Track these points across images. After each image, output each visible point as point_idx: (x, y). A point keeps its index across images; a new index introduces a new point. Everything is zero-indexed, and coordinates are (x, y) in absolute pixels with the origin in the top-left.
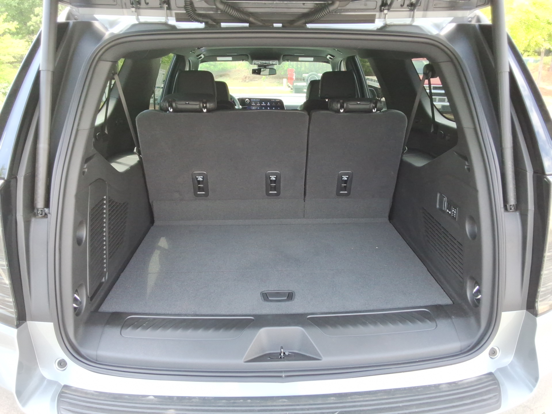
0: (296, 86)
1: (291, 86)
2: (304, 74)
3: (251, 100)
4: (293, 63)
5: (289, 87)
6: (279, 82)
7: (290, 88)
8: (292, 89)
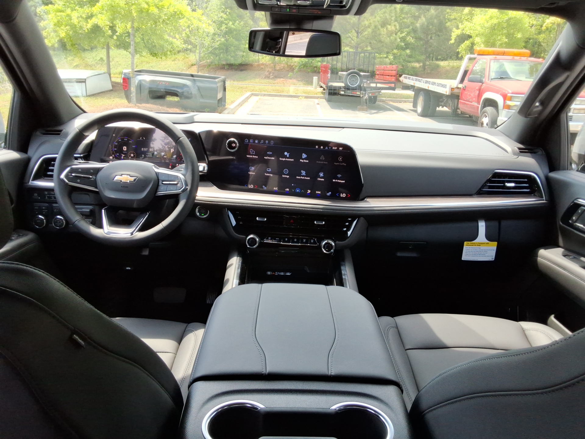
0: (332, 86)
1: (324, 86)
2: (340, 71)
3: (247, 141)
4: (327, 58)
5: (321, 87)
6: (307, 80)
7: (322, 89)
8: (324, 89)
